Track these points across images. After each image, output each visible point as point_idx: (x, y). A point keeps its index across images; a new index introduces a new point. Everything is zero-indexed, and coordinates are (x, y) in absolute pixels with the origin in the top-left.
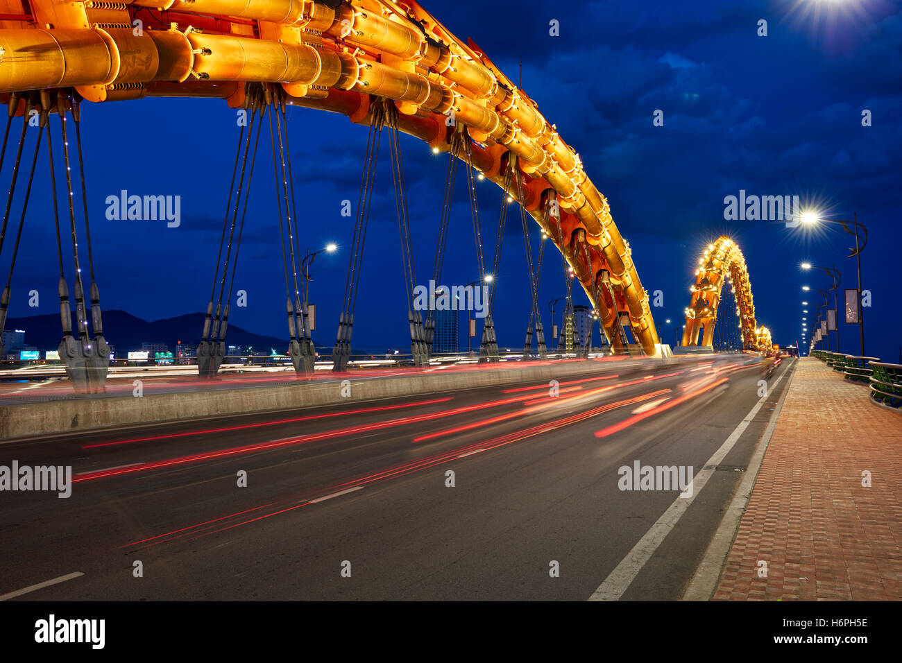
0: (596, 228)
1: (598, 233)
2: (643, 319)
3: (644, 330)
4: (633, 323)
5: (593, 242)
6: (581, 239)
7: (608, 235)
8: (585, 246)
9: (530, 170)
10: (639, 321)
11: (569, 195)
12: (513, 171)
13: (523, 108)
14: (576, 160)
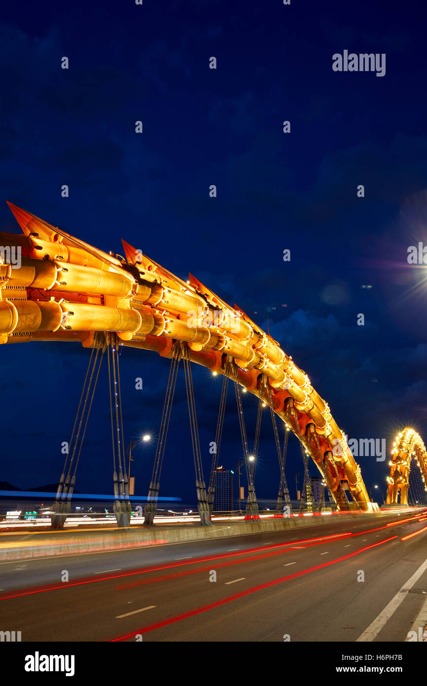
0: (322, 423)
1: (323, 426)
2: (357, 485)
3: (359, 493)
4: (351, 488)
5: (320, 433)
6: (312, 430)
7: (329, 427)
8: (315, 435)
9: (276, 385)
10: (355, 486)
11: (302, 401)
12: (265, 386)
13: (270, 347)
14: (306, 379)
